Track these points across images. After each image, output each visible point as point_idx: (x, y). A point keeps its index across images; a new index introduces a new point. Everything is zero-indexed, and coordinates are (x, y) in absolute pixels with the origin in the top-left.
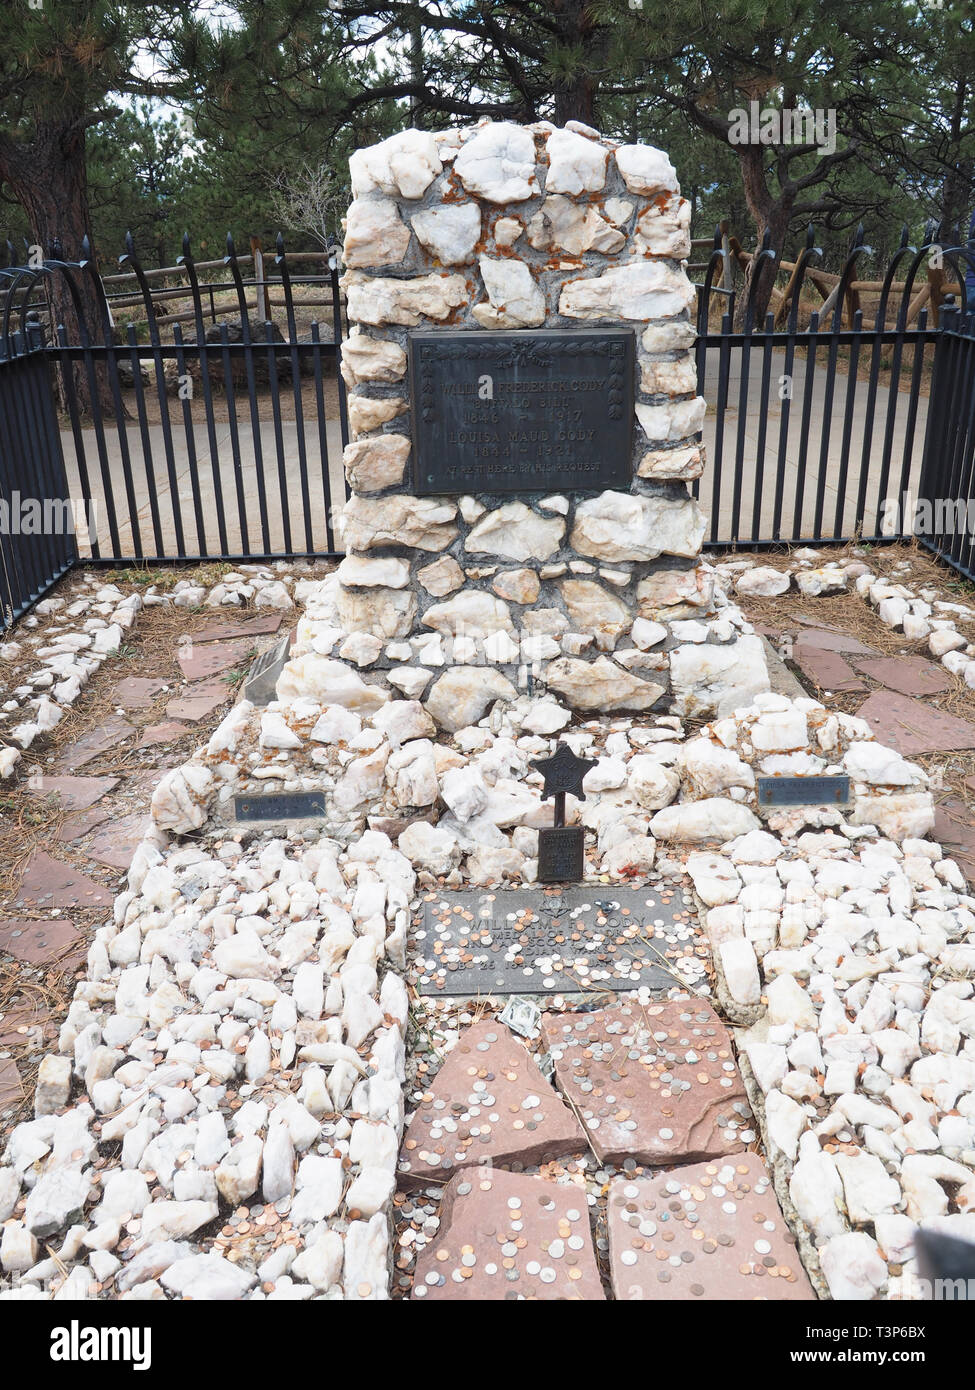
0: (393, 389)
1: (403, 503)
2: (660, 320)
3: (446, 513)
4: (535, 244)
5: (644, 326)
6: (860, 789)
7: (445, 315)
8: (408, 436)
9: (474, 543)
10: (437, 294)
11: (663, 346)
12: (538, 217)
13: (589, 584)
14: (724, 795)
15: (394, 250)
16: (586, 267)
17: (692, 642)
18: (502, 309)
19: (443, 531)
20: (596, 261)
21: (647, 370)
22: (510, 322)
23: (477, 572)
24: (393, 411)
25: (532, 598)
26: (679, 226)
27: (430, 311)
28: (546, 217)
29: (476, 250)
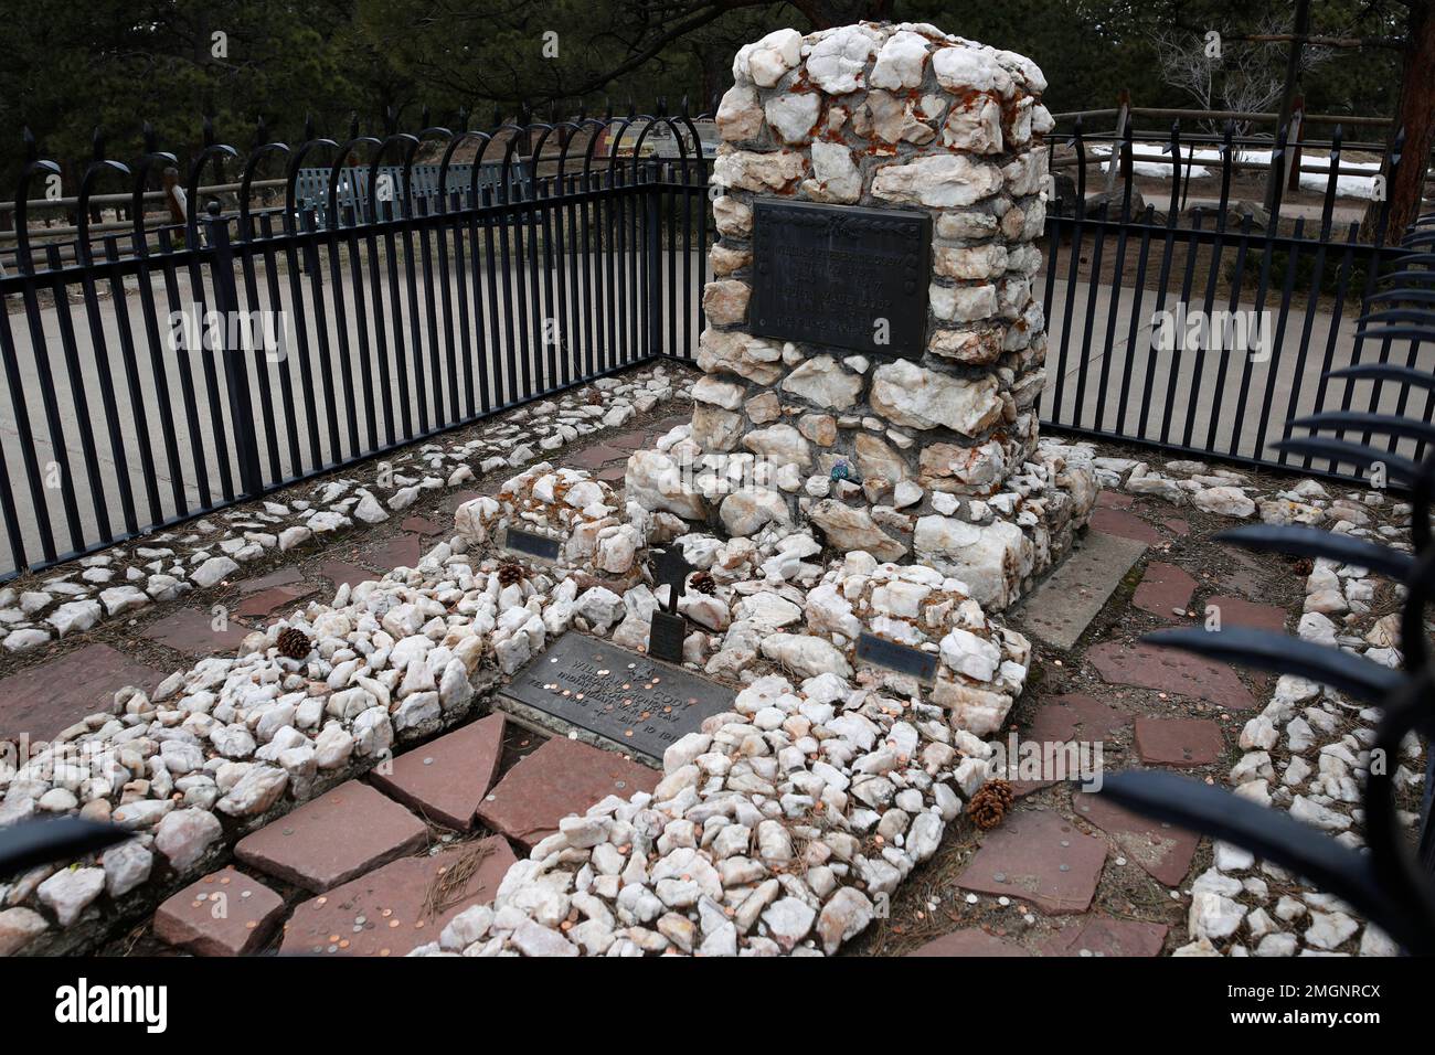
0: (743, 243)
1: (742, 339)
2: (952, 209)
3: (771, 354)
4: (857, 131)
5: (938, 212)
6: (942, 671)
7: (780, 187)
8: (748, 282)
9: (791, 385)
10: (778, 167)
11: (954, 233)
12: (862, 108)
13: (875, 440)
14: (825, 637)
15: (749, 129)
16: (898, 155)
17: (941, 514)
18: (824, 186)
19: (770, 368)
20: (908, 150)
21: (938, 254)
22: (830, 197)
23: (791, 410)
24: (739, 261)
25: (828, 442)
26: (980, 124)
27: (771, 181)
28: (869, 109)
29: (812, 133)
